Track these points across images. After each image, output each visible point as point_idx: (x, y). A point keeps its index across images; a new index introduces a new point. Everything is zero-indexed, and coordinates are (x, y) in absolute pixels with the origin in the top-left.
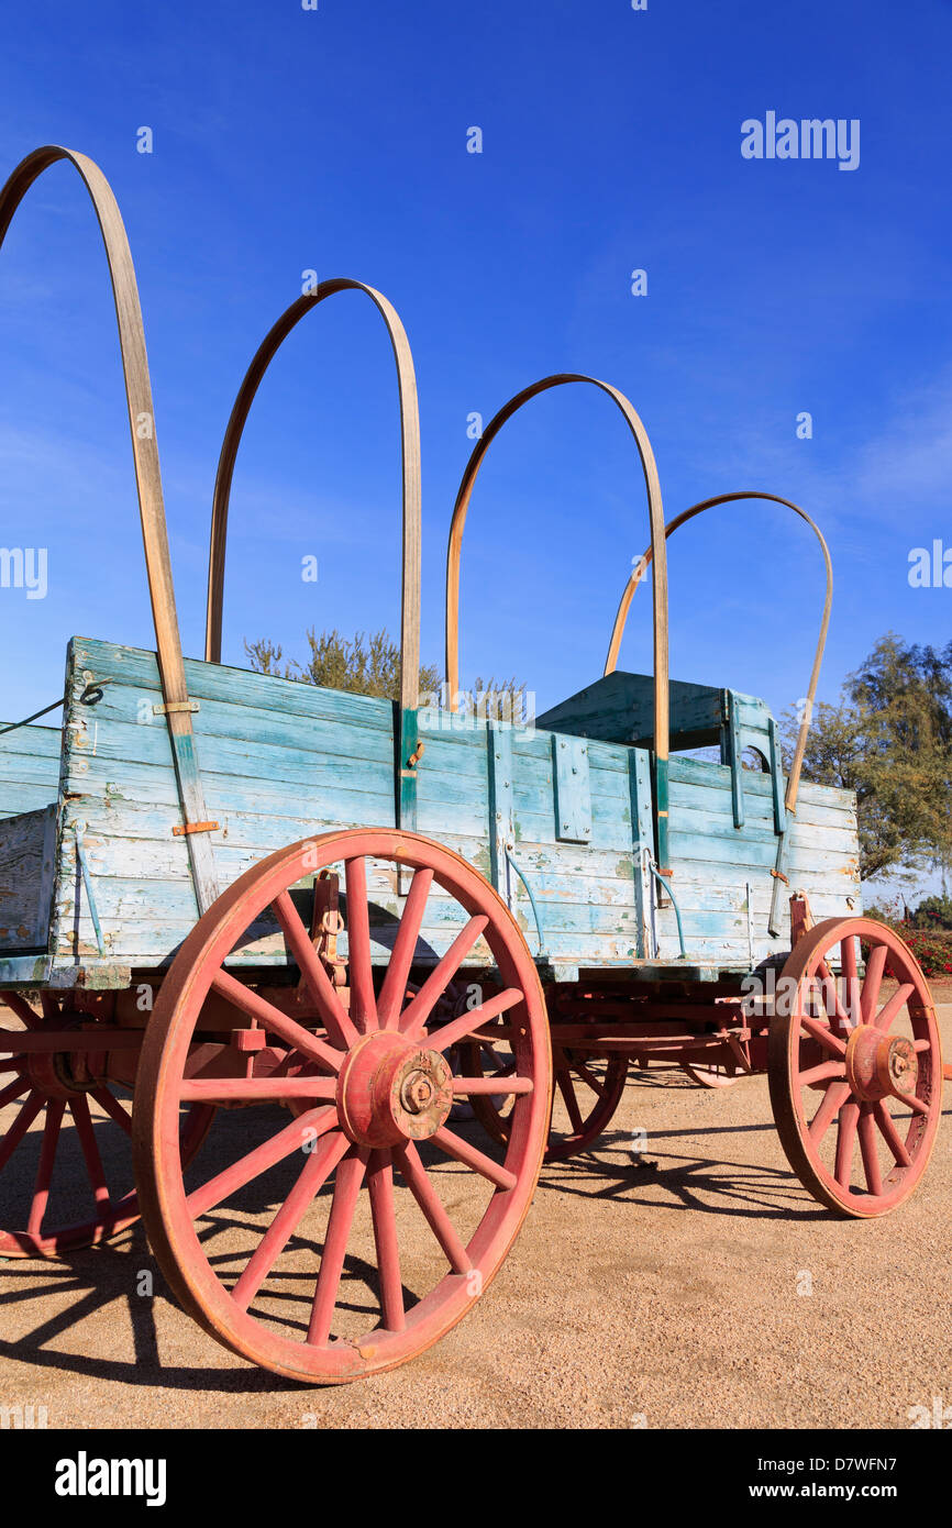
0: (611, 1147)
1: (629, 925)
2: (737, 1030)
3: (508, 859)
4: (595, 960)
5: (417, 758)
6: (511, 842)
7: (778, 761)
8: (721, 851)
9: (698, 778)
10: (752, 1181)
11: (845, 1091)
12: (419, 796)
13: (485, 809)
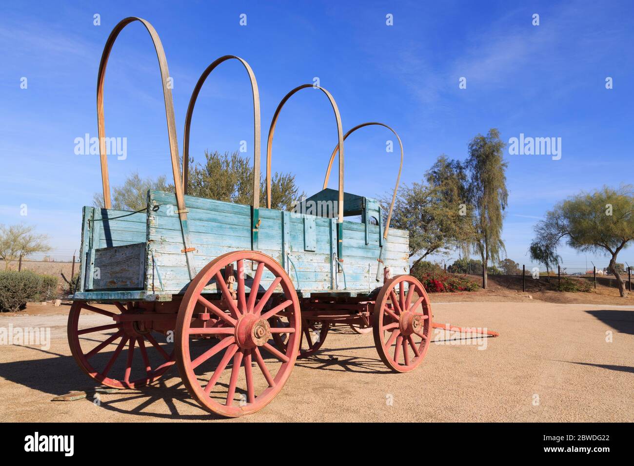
0: (323, 354)
1: (328, 279)
2: (365, 313)
3: (288, 258)
4: (316, 290)
5: (259, 225)
6: (289, 252)
7: (382, 221)
8: (360, 253)
9: (353, 228)
10: (369, 363)
11: (398, 332)
12: (259, 237)
13: (281, 241)
